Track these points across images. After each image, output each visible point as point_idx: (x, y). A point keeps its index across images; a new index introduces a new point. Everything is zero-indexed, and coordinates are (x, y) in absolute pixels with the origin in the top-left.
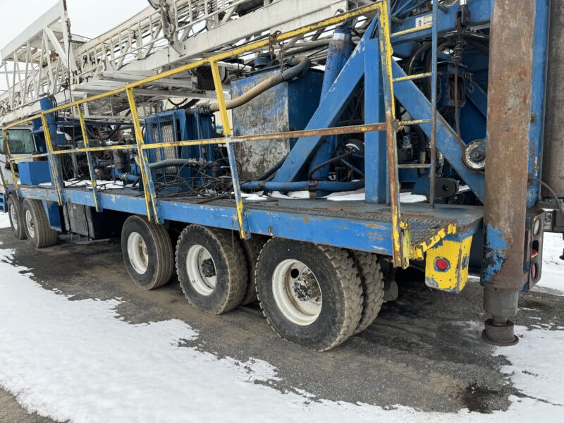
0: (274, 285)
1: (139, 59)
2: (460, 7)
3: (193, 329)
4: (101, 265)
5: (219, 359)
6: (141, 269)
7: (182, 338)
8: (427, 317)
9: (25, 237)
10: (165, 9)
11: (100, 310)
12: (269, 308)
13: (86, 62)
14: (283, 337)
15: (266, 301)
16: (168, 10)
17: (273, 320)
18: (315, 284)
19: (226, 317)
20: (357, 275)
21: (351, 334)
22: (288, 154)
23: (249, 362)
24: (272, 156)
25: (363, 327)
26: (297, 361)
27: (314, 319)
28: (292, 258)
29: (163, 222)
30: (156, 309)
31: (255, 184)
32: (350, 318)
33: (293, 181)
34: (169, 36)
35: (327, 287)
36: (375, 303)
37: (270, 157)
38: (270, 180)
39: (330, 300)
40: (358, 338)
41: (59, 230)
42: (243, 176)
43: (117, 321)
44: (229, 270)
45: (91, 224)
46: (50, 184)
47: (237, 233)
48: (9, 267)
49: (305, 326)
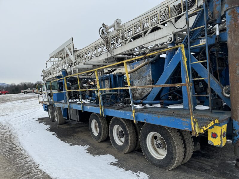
0: (147, 142)
1: (97, 56)
2: (216, 36)
3: (116, 159)
4: (81, 132)
5: (126, 171)
6: (96, 134)
7: (112, 162)
8: (214, 158)
9: (54, 121)
10: (106, 39)
11: (82, 149)
12: (145, 152)
13: (78, 57)
14: (151, 164)
15: (144, 149)
16: (108, 39)
17: (147, 157)
18: (164, 142)
19: (128, 155)
20: (182, 139)
21: (179, 164)
22: (152, 90)
23: (138, 173)
24: (145, 90)
25: (185, 161)
26: (157, 174)
27: (164, 157)
28: (154, 131)
29: (106, 116)
30: (102, 150)
31: (139, 101)
32: (179, 157)
33: (154, 100)
34: (108, 48)
35: (169, 144)
36: (190, 151)
37: (145, 91)
38: (145, 100)
39: (170, 149)
40: (183, 166)
41: (66, 118)
42: (134, 98)
43: (88, 154)
44: (129, 135)
45: (78, 116)
46: (64, 101)
47: (133, 121)
48: (48, 132)
49: (160, 160)
